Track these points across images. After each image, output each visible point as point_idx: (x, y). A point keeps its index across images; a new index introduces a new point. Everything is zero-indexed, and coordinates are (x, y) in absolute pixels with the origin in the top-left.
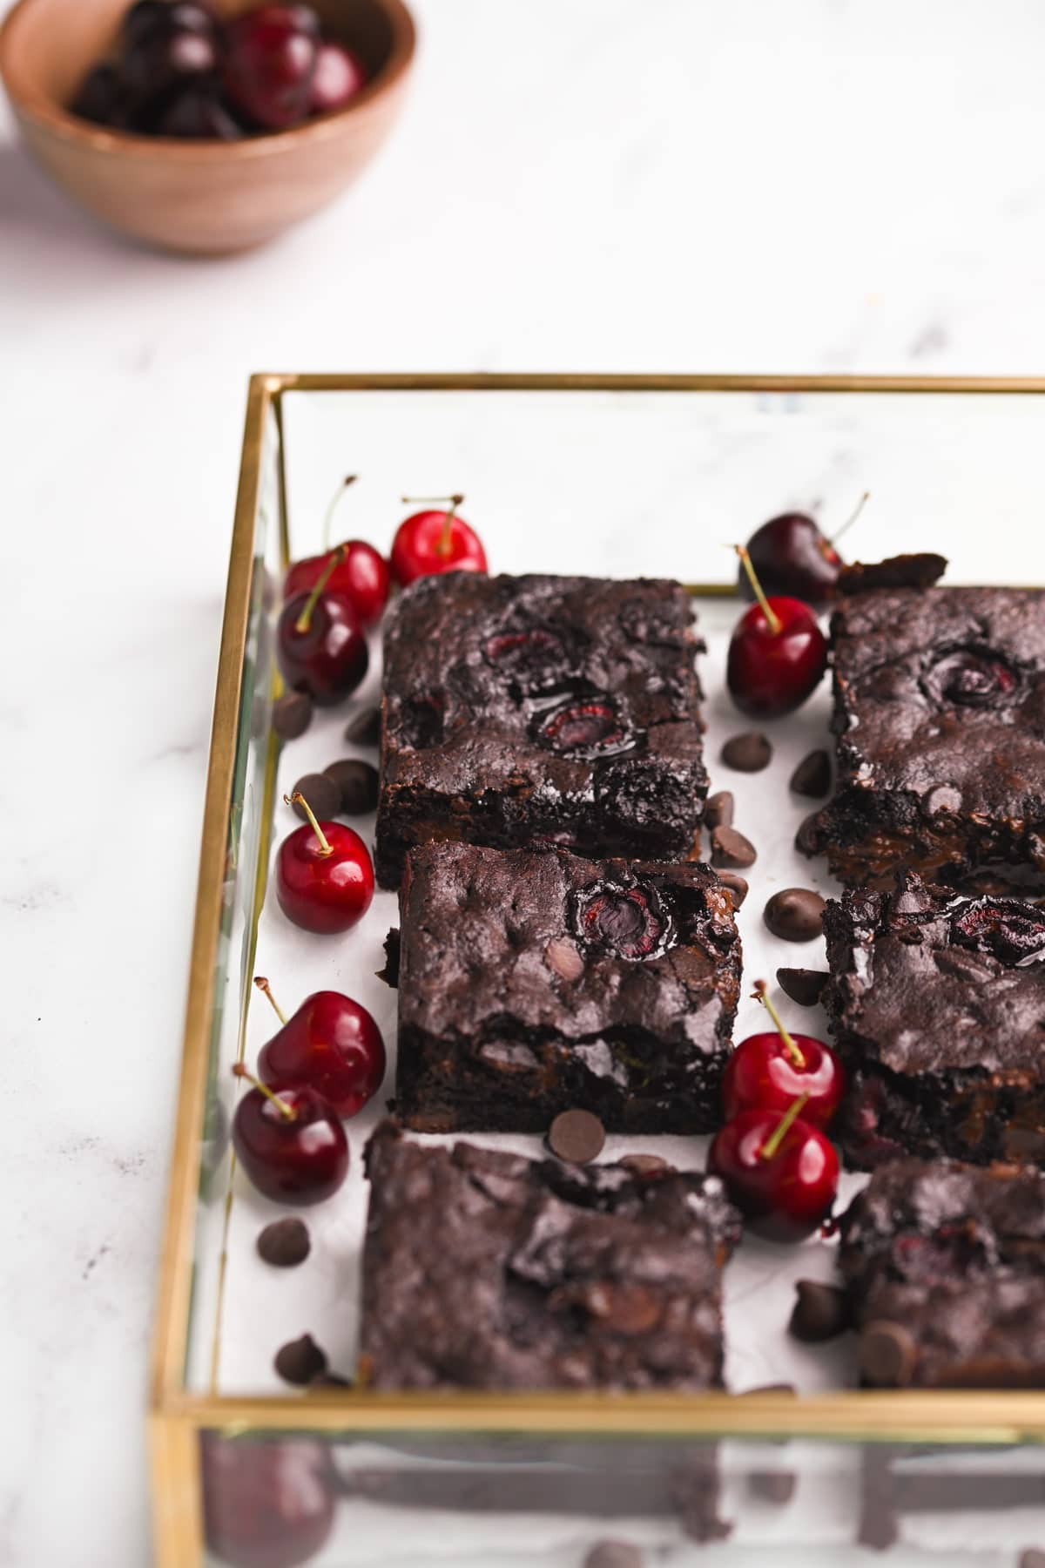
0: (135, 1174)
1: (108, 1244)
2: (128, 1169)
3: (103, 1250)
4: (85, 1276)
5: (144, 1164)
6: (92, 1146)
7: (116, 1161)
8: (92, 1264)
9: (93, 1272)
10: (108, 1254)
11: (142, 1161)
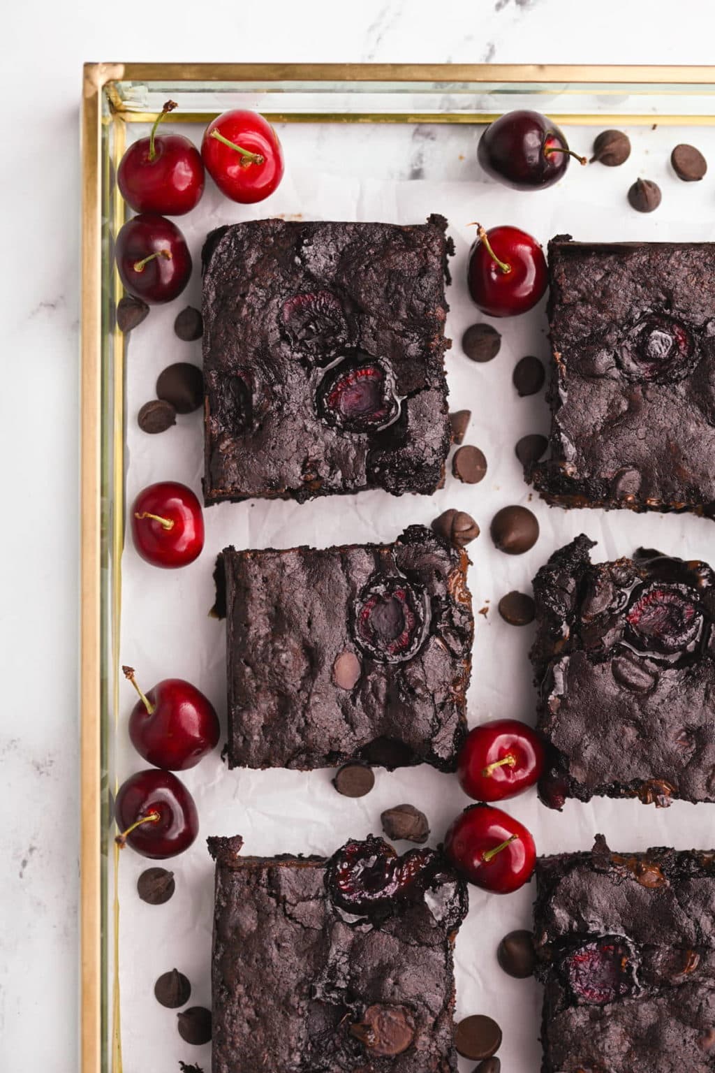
0: (48, 775)
1: (34, 844)
2: (42, 770)
3: (31, 850)
4: (21, 876)
5: (54, 765)
6: (16, 747)
7: (33, 762)
8: (24, 863)
9: (26, 871)
10: (35, 852)
11: (51, 761)
